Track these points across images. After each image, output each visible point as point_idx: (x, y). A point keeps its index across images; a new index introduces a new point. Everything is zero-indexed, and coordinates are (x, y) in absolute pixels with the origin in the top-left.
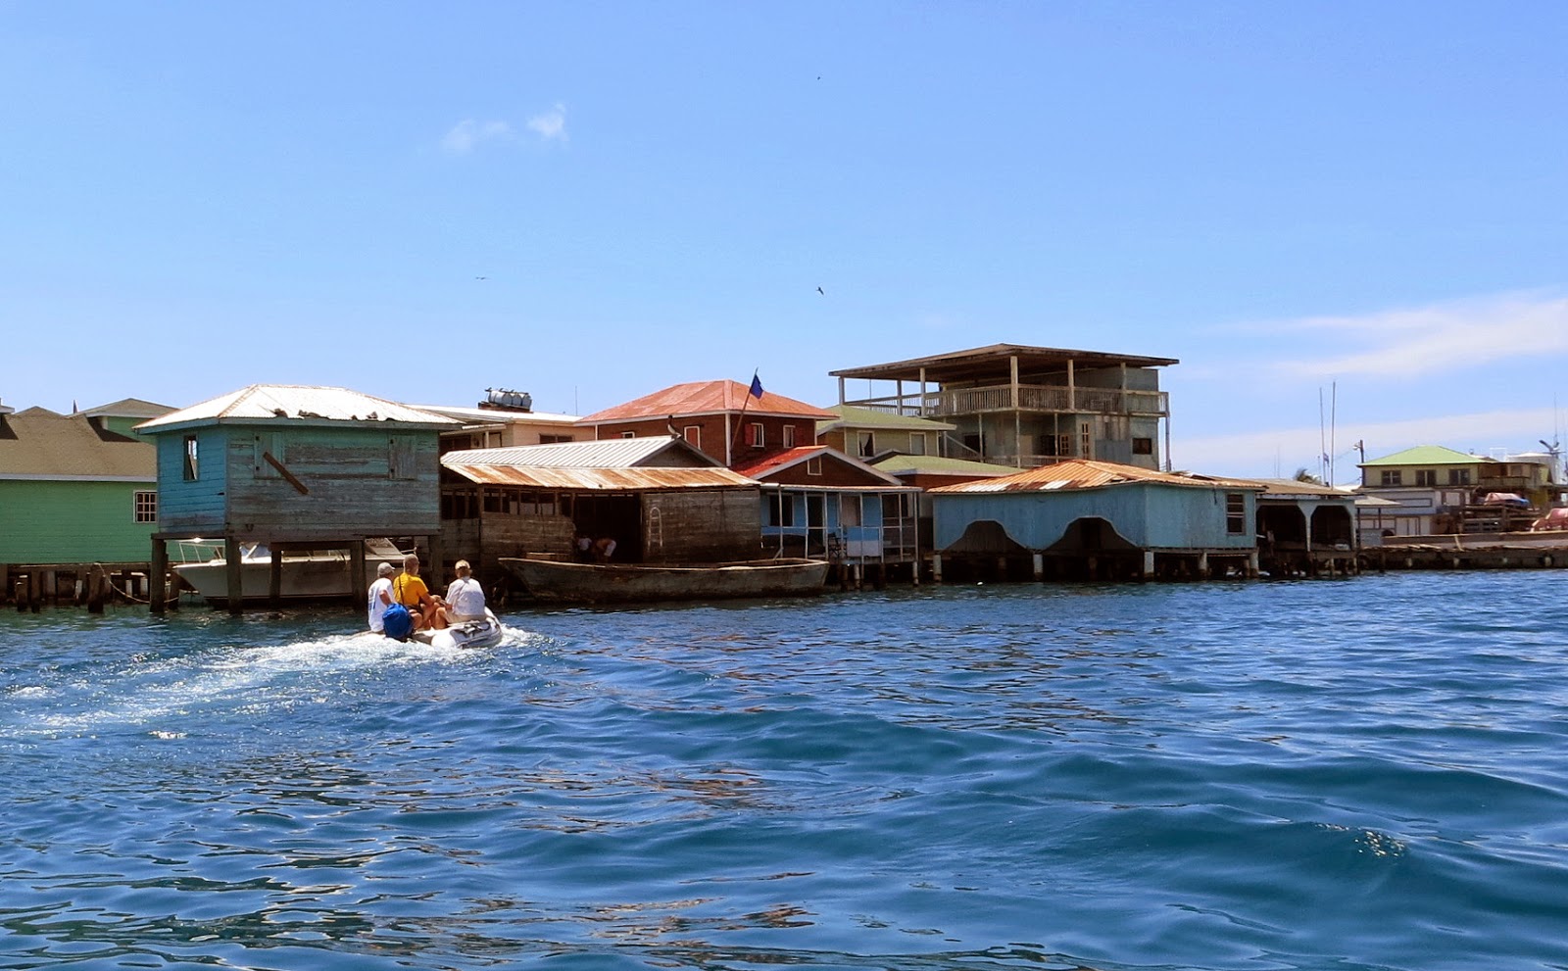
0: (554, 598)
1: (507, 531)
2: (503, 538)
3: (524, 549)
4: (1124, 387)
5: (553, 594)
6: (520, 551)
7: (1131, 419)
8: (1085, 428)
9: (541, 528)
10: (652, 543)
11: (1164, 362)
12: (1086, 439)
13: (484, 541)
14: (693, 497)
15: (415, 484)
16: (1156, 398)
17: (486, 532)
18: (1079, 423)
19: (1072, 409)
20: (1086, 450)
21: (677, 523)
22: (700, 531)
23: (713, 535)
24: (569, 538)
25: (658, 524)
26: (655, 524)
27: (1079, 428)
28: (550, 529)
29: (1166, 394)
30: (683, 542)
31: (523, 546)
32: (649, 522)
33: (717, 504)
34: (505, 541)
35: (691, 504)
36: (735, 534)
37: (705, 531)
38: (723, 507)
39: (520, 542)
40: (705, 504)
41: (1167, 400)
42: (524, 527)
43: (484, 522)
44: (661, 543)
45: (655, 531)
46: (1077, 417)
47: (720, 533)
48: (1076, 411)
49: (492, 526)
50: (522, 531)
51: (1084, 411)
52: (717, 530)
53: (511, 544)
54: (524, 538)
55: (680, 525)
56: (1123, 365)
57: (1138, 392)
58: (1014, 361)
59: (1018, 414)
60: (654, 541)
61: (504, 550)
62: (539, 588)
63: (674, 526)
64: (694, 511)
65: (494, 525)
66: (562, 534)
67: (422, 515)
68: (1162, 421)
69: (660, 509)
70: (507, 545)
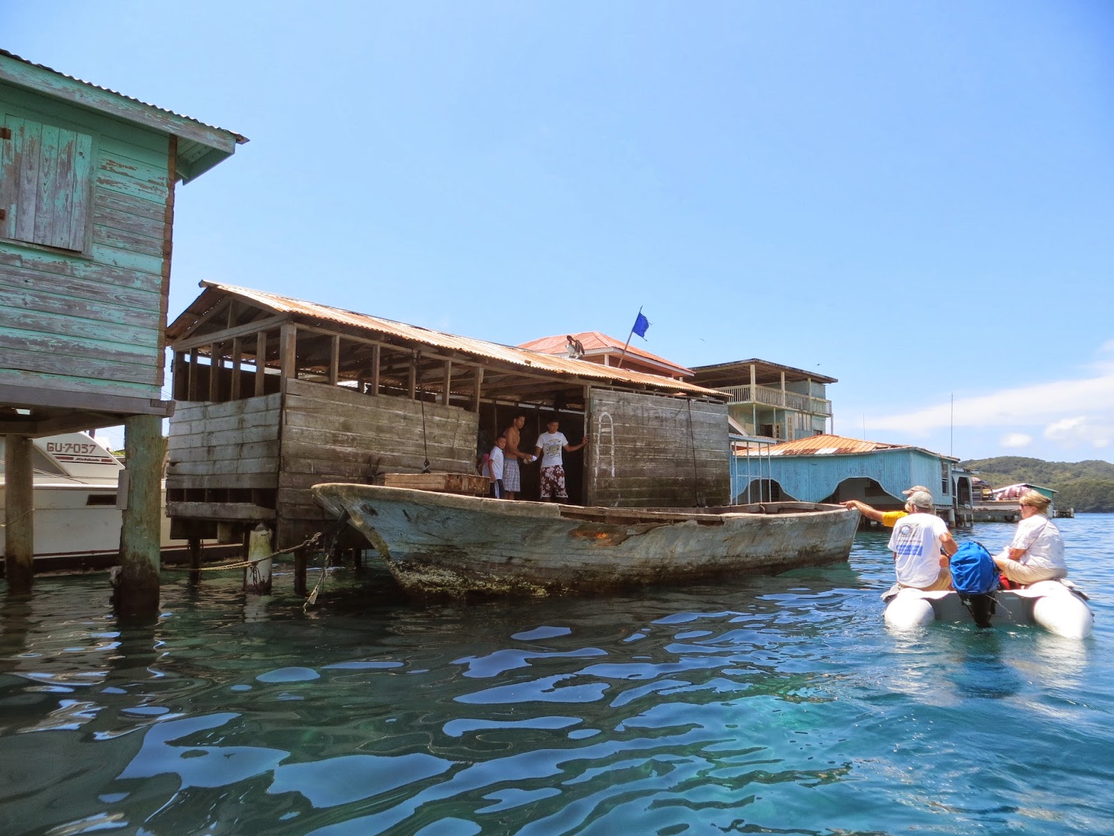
0: (452, 586)
1: (346, 427)
2: (335, 442)
3: (382, 467)
4: (810, 395)
5: (448, 576)
6: (372, 472)
7: (813, 417)
8: (790, 420)
9: (419, 429)
10: (600, 469)
11: (830, 380)
12: (790, 428)
13: (290, 445)
14: (655, 402)
15: (81, 269)
16: (824, 403)
17: (296, 424)
18: (787, 415)
19: (784, 406)
20: (791, 436)
21: (634, 441)
22: (662, 456)
23: (678, 463)
24: (470, 453)
25: (610, 442)
26: (606, 440)
27: (786, 419)
28: (437, 432)
29: (830, 402)
30: (641, 472)
31: (379, 461)
32: (597, 435)
33: (682, 417)
34: (338, 448)
35: (652, 413)
36: (705, 464)
37: (669, 456)
38: (689, 423)
39: (375, 452)
40: (669, 415)
41: (830, 406)
42: (384, 422)
43: (291, 402)
44: (613, 471)
45: (605, 451)
46: (786, 412)
47: (687, 461)
48: (786, 408)
49: (311, 411)
50: (380, 430)
51: (790, 408)
52: (682, 457)
53: (355, 455)
54: (382, 446)
55: (639, 444)
56: (809, 380)
57: (818, 399)
58: (753, 368)
59: (754, 405)
60: (604, 467)
61: (336, 465)
62: (412, 563)
63: (630, 446)
64: (655, 424)
65: (316, 410)
66: (457, 444)
67: (101, 354)
68: (828, 420)
69: (613, 415)
70: (345, 458)
